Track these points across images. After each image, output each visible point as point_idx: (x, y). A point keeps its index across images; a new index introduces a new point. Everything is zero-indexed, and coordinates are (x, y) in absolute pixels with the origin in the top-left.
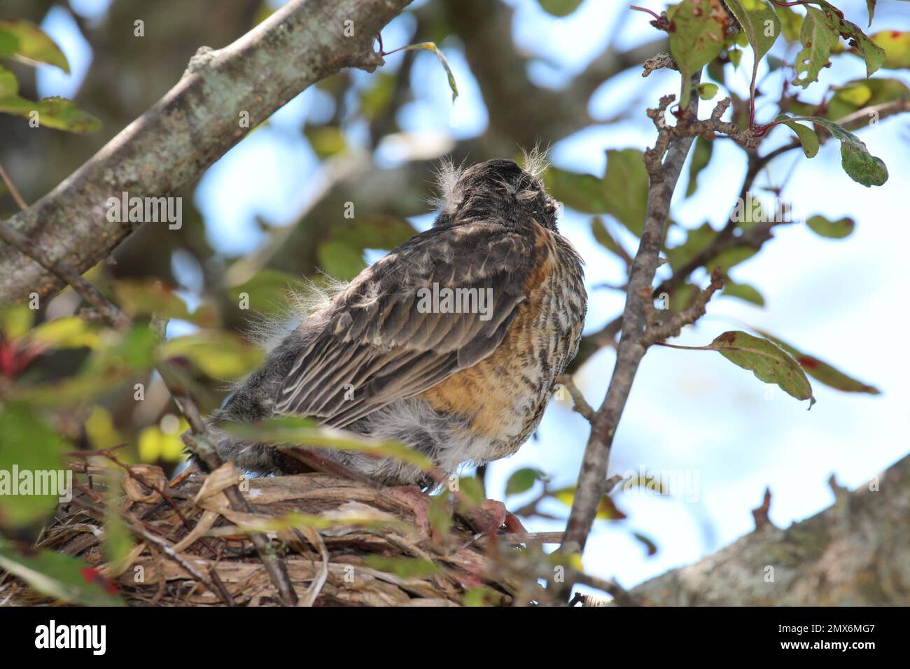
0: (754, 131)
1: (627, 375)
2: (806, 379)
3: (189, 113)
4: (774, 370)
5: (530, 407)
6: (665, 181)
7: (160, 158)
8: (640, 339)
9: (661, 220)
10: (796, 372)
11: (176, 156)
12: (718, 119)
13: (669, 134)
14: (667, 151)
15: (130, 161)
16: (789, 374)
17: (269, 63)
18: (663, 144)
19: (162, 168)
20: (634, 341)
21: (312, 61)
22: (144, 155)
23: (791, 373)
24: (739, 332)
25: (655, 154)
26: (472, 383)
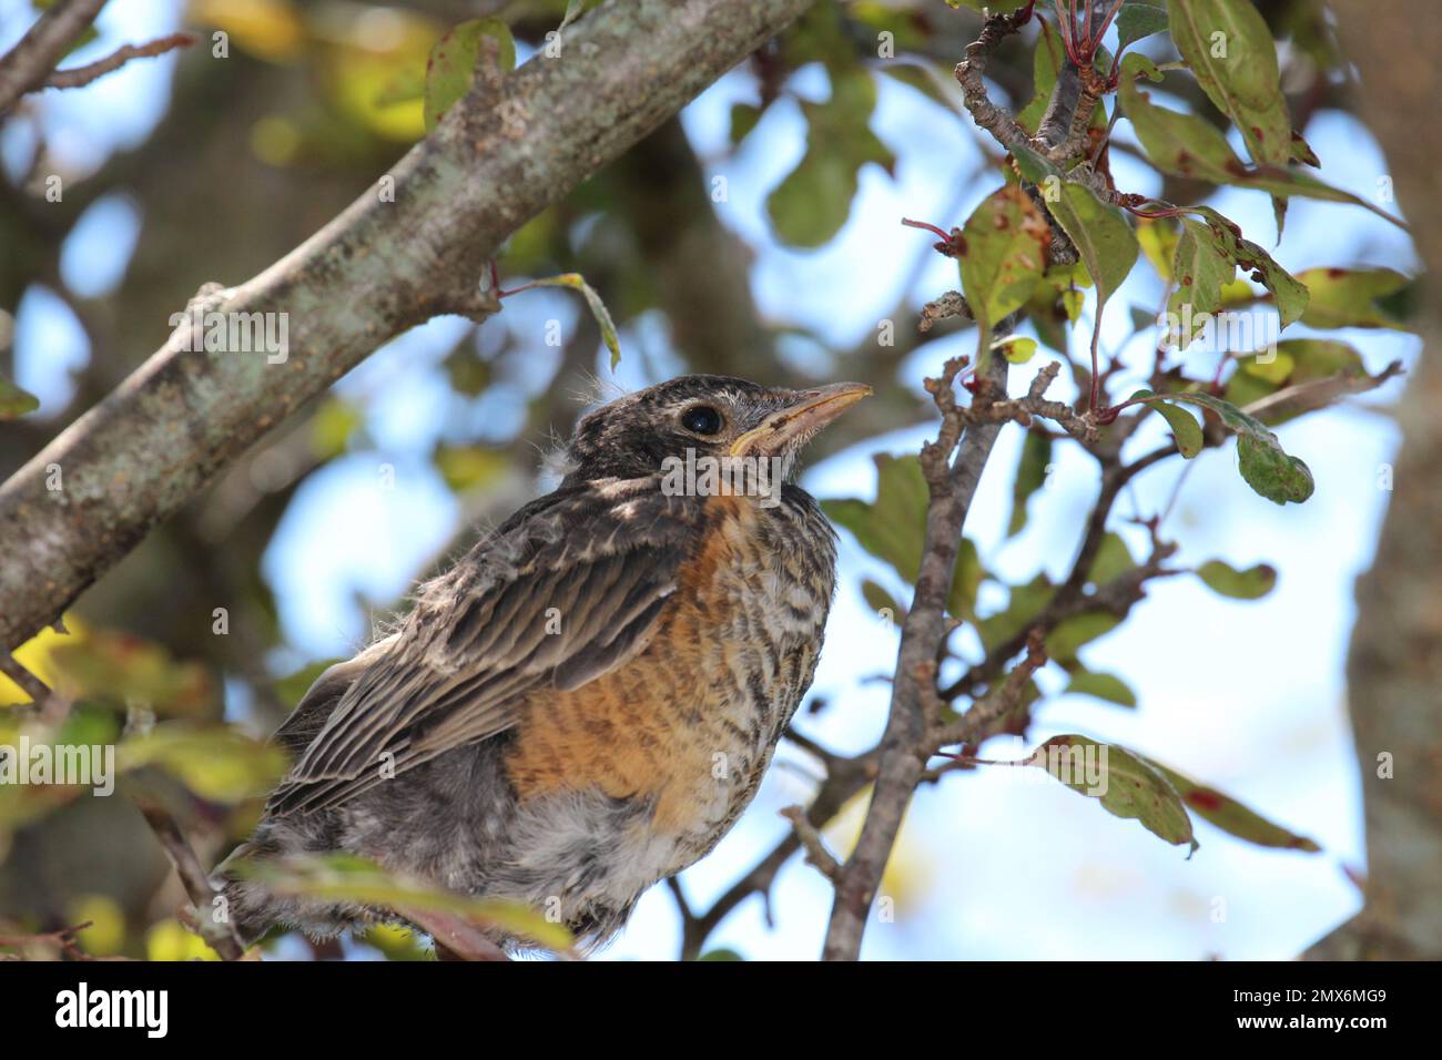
0: (1098, 416)
1: (893, 803)
2: (1183, 810)
3: (186, 389)
4: (1133, 797)
5: (741, 770)
6: (954, 494)
7: (139, 462)
8: (915, 746)
9: (949, 557)
10: (1168, 800)
11: (164, 458)
12: (1039, 397)
13: (959, 420)
14: (957, 449)
15: (90, 467)
16: (1156, 803)
17: (314, 309)
18: (951, 435)
19: (142, 477)
20: (904, 751)
21: (383, 304)
22: (112, 456)
23: (1160, 802)
24: (1075, 736)
25: (936, 452)
26: (653, 741)
